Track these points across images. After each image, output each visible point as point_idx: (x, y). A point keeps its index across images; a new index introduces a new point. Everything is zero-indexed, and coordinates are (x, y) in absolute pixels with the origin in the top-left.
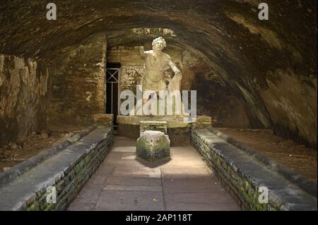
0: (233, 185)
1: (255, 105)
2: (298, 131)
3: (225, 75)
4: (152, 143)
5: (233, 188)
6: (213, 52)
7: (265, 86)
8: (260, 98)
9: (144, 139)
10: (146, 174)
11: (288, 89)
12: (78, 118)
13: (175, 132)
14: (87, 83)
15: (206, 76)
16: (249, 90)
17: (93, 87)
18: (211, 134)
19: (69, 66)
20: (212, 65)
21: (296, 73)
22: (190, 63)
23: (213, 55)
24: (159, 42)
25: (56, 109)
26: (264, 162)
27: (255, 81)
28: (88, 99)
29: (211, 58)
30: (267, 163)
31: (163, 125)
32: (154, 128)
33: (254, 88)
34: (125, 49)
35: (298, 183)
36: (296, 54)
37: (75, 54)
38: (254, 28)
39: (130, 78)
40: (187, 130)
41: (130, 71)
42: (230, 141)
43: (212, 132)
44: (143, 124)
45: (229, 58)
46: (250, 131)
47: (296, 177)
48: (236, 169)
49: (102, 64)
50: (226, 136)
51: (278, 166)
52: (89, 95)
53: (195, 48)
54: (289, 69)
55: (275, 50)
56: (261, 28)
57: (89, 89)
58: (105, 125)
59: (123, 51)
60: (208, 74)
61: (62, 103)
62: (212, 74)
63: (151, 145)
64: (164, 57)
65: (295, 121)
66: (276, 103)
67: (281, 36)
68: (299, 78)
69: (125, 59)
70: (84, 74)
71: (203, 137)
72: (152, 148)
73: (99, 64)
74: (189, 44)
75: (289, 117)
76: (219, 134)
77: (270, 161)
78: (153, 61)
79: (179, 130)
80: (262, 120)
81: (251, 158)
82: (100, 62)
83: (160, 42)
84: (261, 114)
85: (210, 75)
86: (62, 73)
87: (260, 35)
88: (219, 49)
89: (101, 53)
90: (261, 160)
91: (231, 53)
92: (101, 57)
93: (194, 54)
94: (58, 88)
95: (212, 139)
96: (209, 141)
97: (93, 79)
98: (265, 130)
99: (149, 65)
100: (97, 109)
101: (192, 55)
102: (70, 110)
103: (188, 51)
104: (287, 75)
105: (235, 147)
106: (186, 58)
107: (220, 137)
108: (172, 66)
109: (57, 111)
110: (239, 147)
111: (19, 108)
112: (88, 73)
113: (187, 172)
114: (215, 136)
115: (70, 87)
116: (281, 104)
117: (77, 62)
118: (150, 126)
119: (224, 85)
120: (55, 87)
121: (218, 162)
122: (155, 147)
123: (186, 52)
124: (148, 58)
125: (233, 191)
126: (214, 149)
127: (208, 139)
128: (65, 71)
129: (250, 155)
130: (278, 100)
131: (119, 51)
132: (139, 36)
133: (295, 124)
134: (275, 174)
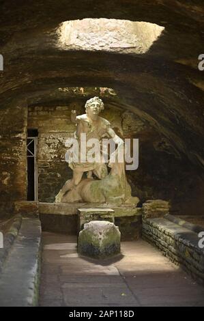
3: (180, 144)
4: (101, 236)
9: (91, 231)
10: (101, 271)
13: (121, 223)
14: (3, 161)
15: (155, 146)
17: (12, 166)
20: (163, 130)
22: (133, 128)
23: (167, 119)
24: (94, 103)
28: (5, 182)
29: (163, 123)
31: (109, 213)
32: (99, 217)
34: (43, 110)
39: (52, 151)
41: (51, 141)
43: (171, 221)
44: (85, 213)
45: (188, 125)
49: (23, 136)
50: (191, 225)
52: (5, 176)
57: (6, 168)
58: (29, 216)
59: (41, 113)
60: (157, 143)
62: (164, 143)
63: (101, 239)
64: (102, 123)
69: (44, 125)
71: (161, 227)
72: (101, 243)
73: (19, 135)
74: (133, 105)
76: (182, 222)
79: (124, 220)
82: (20, 132)
85: (160, 145)
88: (175, 113)
91: (191, 120)
93: (139, 117)
95: (175, 228)
96: (172, 231)
97: (12, 155)
100: (18, 195)
101: (136, 117)
103: (130, 112)
106: (127, 122)
107: (184, 226)
112: (5, 147)
113: (149, 268)
114: (176, 226)
118: (93, 215)
119: (180, 158)
121: (187, 254)
122: (104, 241)
123: (126, 113)
124: (81, 124)
126: (180, 239)
127: (169, 229)
131: (35, 114)
132: (65, 94)
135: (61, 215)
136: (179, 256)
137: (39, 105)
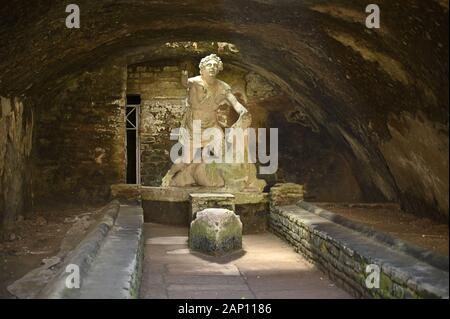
0: (347, 275)
1: (371, 163)
2: (436, 202)
3: (318, 114)
4: (217, 228)
5: (347, 278)
6: (300, 79)
7: (386, 135)
8: (379, 154)
9: (205, 221)
10: (216, 271)
11: (420, 140)
12: (83, 192)
13: (244, 211)
14: (96, 134)
15: (287, 116)
16: (360, 141)
17: (107, 141)
18: (304, 211)
19: (66, 105)
20: (296, 96)
21: (429, 118)
22: (259, 93)
23: (302, 83)
24: (210, 62)
25: (45, 178)
26: (388, 243)
27: (370, 126)
28: (99, 160)
29: (297, 88)
30: (391, 243)
31: (228, 199)
32: (216, 204)
33: (370, 139)
34: (148, 71)
35: (428, 260)
36: (429, 94)
37: (76, 86)
38: (369, 53)
39: (158, 122)
40: (262, 208)
41: (157, 110)
42: (336, 220)
43: (305, 209)
44: (198, 199)
45: (328, 91)
46: (365, 207)
47: (426, 254)
48: (351, 252)
49: (122, 103)
50: (330, 214)
51: (405, 245)
52: (100, 153)
53: (269, 71)
54: (420, 112)
55: (399, 85)
56: (380, 55)
57: (100, 143)
58: (129, 203)
59: (145, 75)
60: (290, 112)
61: (57, 168)
63: (217, 231)
64: (220, 87)
65: (432, 189)
66: (403, 161)
67: (406, 67)
68: (434, 127)
69: (148, 89)
70: (92, 120)
71: (293, 216)
72: (217, 235)
73: (116, 102)
74: (259, 64)
75: (424, 182)
76: (319, 211)
77: (395, 241)
78: (201, 95)
79: (248, 208)
80: (382, 189)
81: (371, 240)
82: (119, 98)
83: (213, 62)
84: (381, 179)
85: (293, 115)
86: (54, 118)
87: (376, 63)
88: (311, 75)
89: (120, 84)
90: (384, 240)
91: (331, 83)
92: (121, 91)
93: (267, 80)
94: (48, 142)
95: (310, 218)
96: (306, 222)
97: (107, 127)
98: (387, 204)
99: (195, 101)
100: (114, 177)
101: (264, 80)
102: (69, 179)
103: (256, 73)
104: (417, 120)
105: (345, 228)
106: (253, 85)
107: (320, 215)
108: (233, 103)
109: (48, 181)
110: (353, 227)
111: (6, 178)
112: (98, 117)
114: (311, 215)
115: (68, 140)
116: (411, 163)
117: (78, 99)
118: (208, 201)
119: (318, 131)
120: (42, 141)
121: (324, 250)
122: (222, 233)
123: (251, 75)
124: (194, 89)
125: (348, 283)
126: (316, 231)
127: (303, 218)
128: (59, 114)
129: (368, 236)
130: (407, 156)
131: (137, 76)
132: (175, 51)
133: (433, 193)
134: (403, 254)
135: (169, 202)
136: (314, 252)
137: (141, 64)
